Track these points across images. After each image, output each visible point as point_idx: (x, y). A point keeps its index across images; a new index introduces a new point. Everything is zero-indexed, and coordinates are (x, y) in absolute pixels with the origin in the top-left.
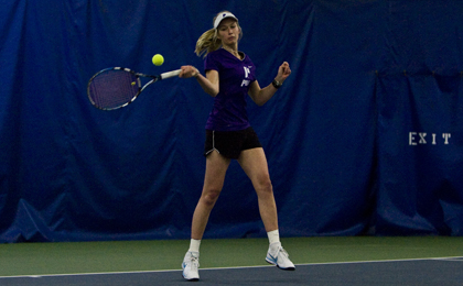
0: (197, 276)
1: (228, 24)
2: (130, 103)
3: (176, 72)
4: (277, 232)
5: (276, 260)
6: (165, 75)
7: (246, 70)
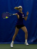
0: (13, 47)
1: (20, 8)
5: (26, 44)
6: (13, 14)
7: (23, 15)
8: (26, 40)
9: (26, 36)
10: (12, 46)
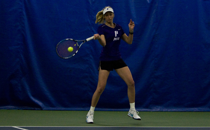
0: (92, 121)
2: (76, 53)
3: (92, 38)
4: (134, 104)
5: (132, 115)
6: (88, 39)
7: (116, 33)
8: (133, 105)
9: (131, 94)
10: (90, 119)
